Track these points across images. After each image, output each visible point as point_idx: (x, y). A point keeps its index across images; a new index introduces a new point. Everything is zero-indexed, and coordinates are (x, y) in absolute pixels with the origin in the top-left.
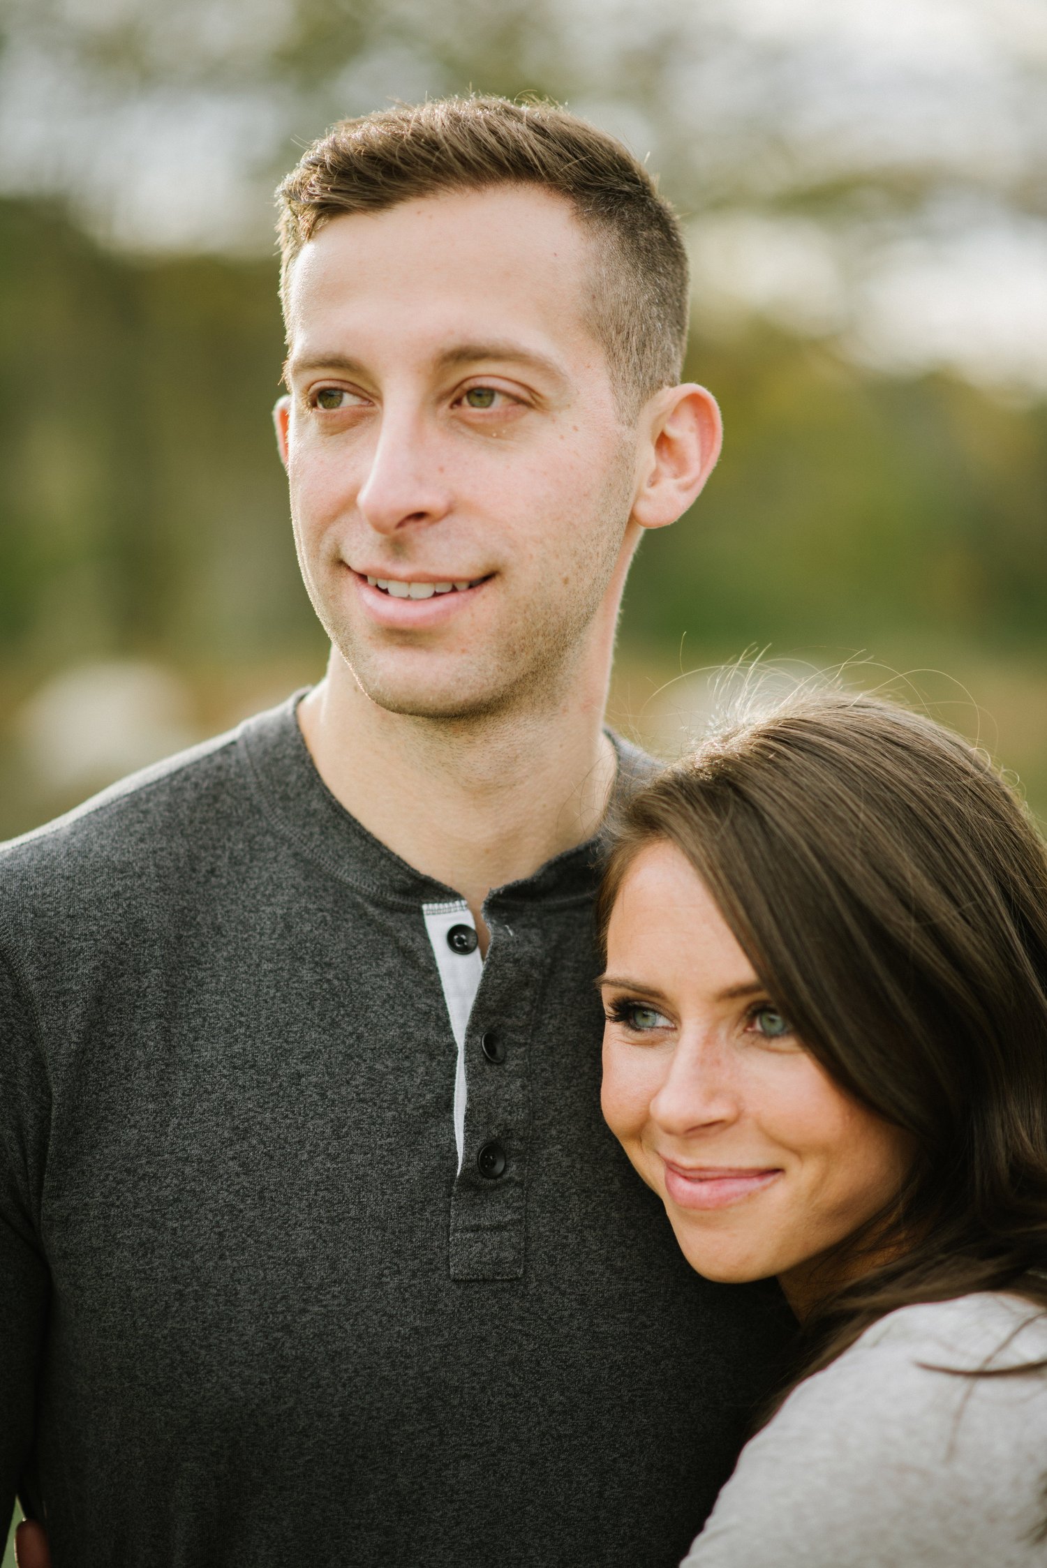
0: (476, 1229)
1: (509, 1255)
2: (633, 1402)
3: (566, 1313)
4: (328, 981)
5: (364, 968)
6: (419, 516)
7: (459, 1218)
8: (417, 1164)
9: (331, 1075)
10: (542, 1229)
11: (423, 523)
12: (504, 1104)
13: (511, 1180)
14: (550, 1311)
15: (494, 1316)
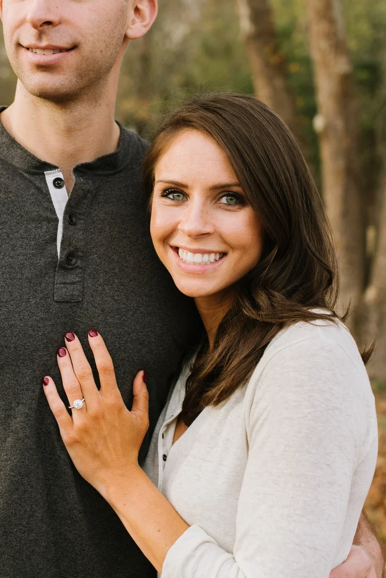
0: (65, 283)
1: (76, 293)
2: (120, 348)
3: (97, 315)
4: (10, 197)
5: (23, 192)
6: (49, 23)
7: (59, 279)
8: (43, 260)
9: (11, 229)
10: (89, 284)
11: (50, 26)
12: (75, 239)
13: (78, 266)
14: (91, 314)
15: (70, 315)
